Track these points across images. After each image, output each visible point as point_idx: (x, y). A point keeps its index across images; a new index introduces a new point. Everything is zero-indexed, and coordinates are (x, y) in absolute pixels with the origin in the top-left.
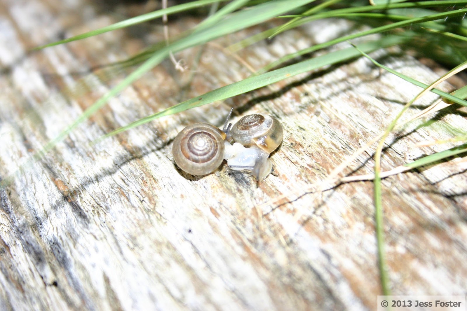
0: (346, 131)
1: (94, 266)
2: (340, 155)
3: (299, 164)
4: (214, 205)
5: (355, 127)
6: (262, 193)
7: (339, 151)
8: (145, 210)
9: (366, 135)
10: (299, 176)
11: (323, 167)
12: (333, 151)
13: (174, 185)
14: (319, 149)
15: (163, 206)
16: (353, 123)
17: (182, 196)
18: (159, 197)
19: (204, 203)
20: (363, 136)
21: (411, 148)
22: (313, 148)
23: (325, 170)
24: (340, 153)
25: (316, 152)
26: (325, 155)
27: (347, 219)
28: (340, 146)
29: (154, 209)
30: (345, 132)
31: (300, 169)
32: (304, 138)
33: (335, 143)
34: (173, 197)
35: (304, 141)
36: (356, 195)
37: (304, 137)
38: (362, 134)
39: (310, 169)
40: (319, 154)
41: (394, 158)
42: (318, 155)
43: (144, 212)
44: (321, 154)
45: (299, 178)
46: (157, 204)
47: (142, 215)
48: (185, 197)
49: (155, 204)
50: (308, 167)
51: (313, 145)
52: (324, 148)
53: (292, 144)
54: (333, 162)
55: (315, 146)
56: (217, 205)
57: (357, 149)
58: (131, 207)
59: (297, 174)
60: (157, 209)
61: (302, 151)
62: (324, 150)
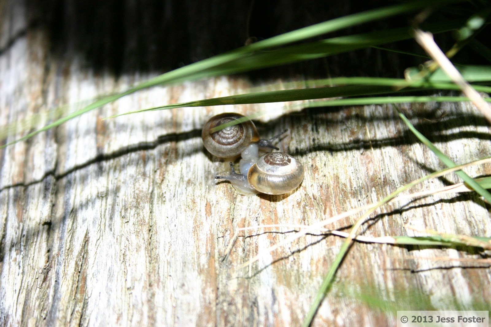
0: (371, 170)
1: (84, 221)
2: (350, 195)
3: (305, 191)
4: (212, 201)
5: (381, 169)
6: (259, 207)
7: (350, 191)
8: (153, 182)
9: (386, 183)
10: (299, 203)
11: (323, 204)
12: (344, 189)
13: (190, 166)
14: (331, 183)
15: (168, 185)
16: (383, 164)
17: (189, 182)
18: (169, 174)
19: (204, 196)
20: (383, 183)
21: (416, 217)
22: (326, 179)
23: (323, 208)
24: (351, 193)
25: (326, 185)
26: (332, 192)
27: (314, 268)
28: (355, 185)
29: (161, 184)
30: (369, 171)
31: (304, 196)
32: (325, 165)
33: (352, 181)
34: (181, 179)
35: (322, 168)
36: (333, 247)
37: (326, 163)
38: (382, 180)
39: (313, 200)
40: (328, 188)
41: (394, 221)
42: (326, 189)
43: (151, 184)
44: (329, 190)
45: (297, 206)
46: (164, 181)
47: (147, 187)
48: (190, 184)
49: (163, 180)
50: (312, 197)
51: (328, 176)
52: (338, 183)
53: (312, 166)
54: (334, 203)
55: (329, 178)
56: (215, 203)
57: (365, 197)
58: (142, 174)
59: (298, 201)
60: (163, 186)
61: (316, 178)
62: (335, 185)
